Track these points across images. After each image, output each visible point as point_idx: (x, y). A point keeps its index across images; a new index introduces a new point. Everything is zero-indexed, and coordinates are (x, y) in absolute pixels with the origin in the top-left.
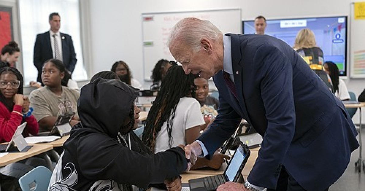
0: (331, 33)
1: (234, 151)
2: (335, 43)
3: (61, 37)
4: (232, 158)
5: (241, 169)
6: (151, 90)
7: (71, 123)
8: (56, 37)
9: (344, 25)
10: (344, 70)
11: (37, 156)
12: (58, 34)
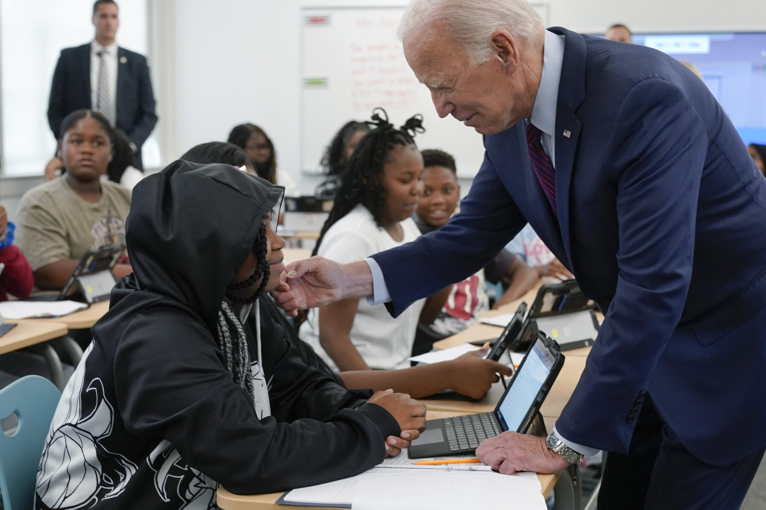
1: (521, 355)
3: (119, 57)
5: (539, 400)
6: (319, 197)
7: (115, 270)
8: (106, 57)
12: (112, 49)
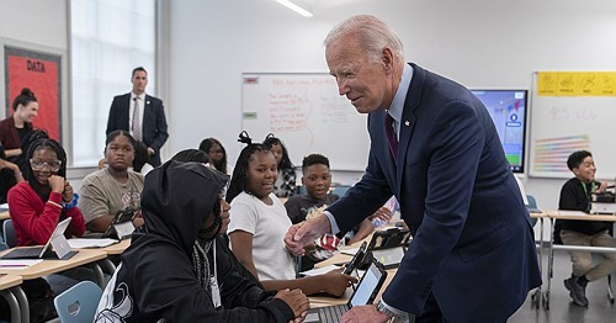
0: (504, 112)
1: (363, 272)
2: (511, 126)
3: (146, 100)
4: (361, 281)
7: (134, 221)
8: (139, 101)
9: (523, 102)
10: (520, 165)
11: (85, 265)
12: (143, 96)
